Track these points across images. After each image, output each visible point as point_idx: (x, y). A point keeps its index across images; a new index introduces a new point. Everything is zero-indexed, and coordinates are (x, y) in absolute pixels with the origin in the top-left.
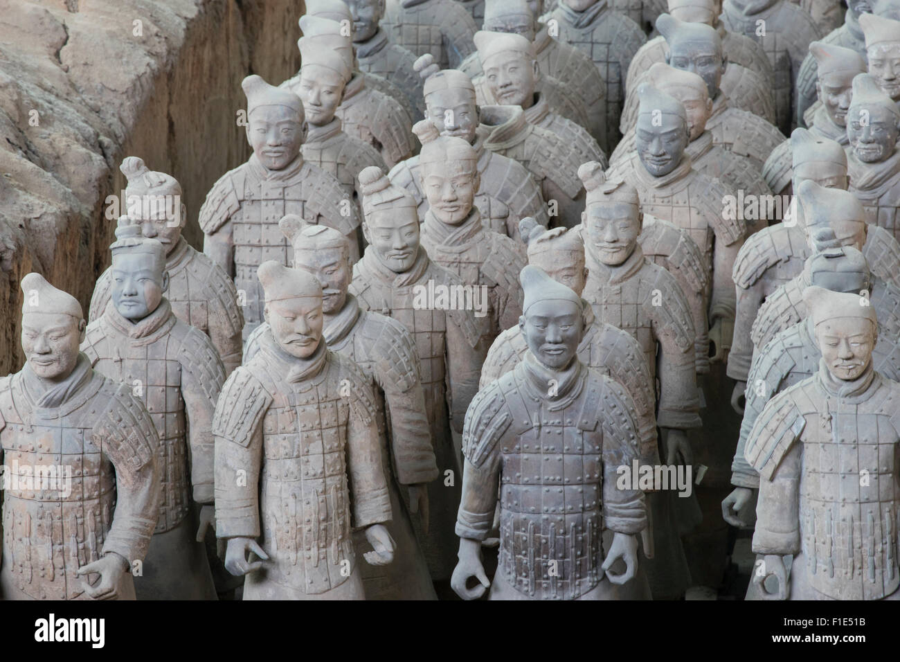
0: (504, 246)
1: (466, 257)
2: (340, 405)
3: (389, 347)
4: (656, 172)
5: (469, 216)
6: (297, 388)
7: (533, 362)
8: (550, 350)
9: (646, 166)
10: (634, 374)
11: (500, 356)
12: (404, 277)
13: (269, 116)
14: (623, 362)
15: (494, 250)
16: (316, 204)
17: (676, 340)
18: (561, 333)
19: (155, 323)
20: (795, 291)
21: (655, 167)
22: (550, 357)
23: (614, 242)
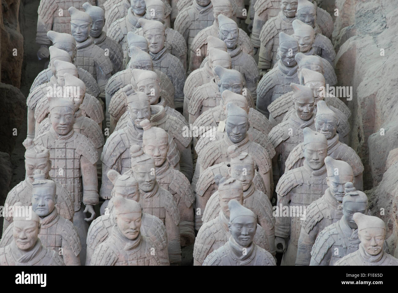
0: (179, 176)
1: (163, 181)
2: (146, 260)
3: (156, 230)
4: (235, 141)
5: (164, 162)
6: (128, 253)
7: (234, 243)
8: (243, 238)
9: (230, 138)
10: (263, 244)
11: (205, 235)
12: (149, 194)
13: (61, 111)
14: (259, 238)
15: (175, 178)
16: (80, 151)
17: (268, 224)
18: (248, 231)
19: (52, 218)
20: (321, 204)
21: (235, 139)
22: (243, 241)
23: (244, 181)
